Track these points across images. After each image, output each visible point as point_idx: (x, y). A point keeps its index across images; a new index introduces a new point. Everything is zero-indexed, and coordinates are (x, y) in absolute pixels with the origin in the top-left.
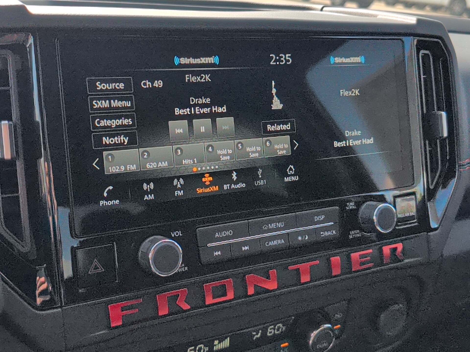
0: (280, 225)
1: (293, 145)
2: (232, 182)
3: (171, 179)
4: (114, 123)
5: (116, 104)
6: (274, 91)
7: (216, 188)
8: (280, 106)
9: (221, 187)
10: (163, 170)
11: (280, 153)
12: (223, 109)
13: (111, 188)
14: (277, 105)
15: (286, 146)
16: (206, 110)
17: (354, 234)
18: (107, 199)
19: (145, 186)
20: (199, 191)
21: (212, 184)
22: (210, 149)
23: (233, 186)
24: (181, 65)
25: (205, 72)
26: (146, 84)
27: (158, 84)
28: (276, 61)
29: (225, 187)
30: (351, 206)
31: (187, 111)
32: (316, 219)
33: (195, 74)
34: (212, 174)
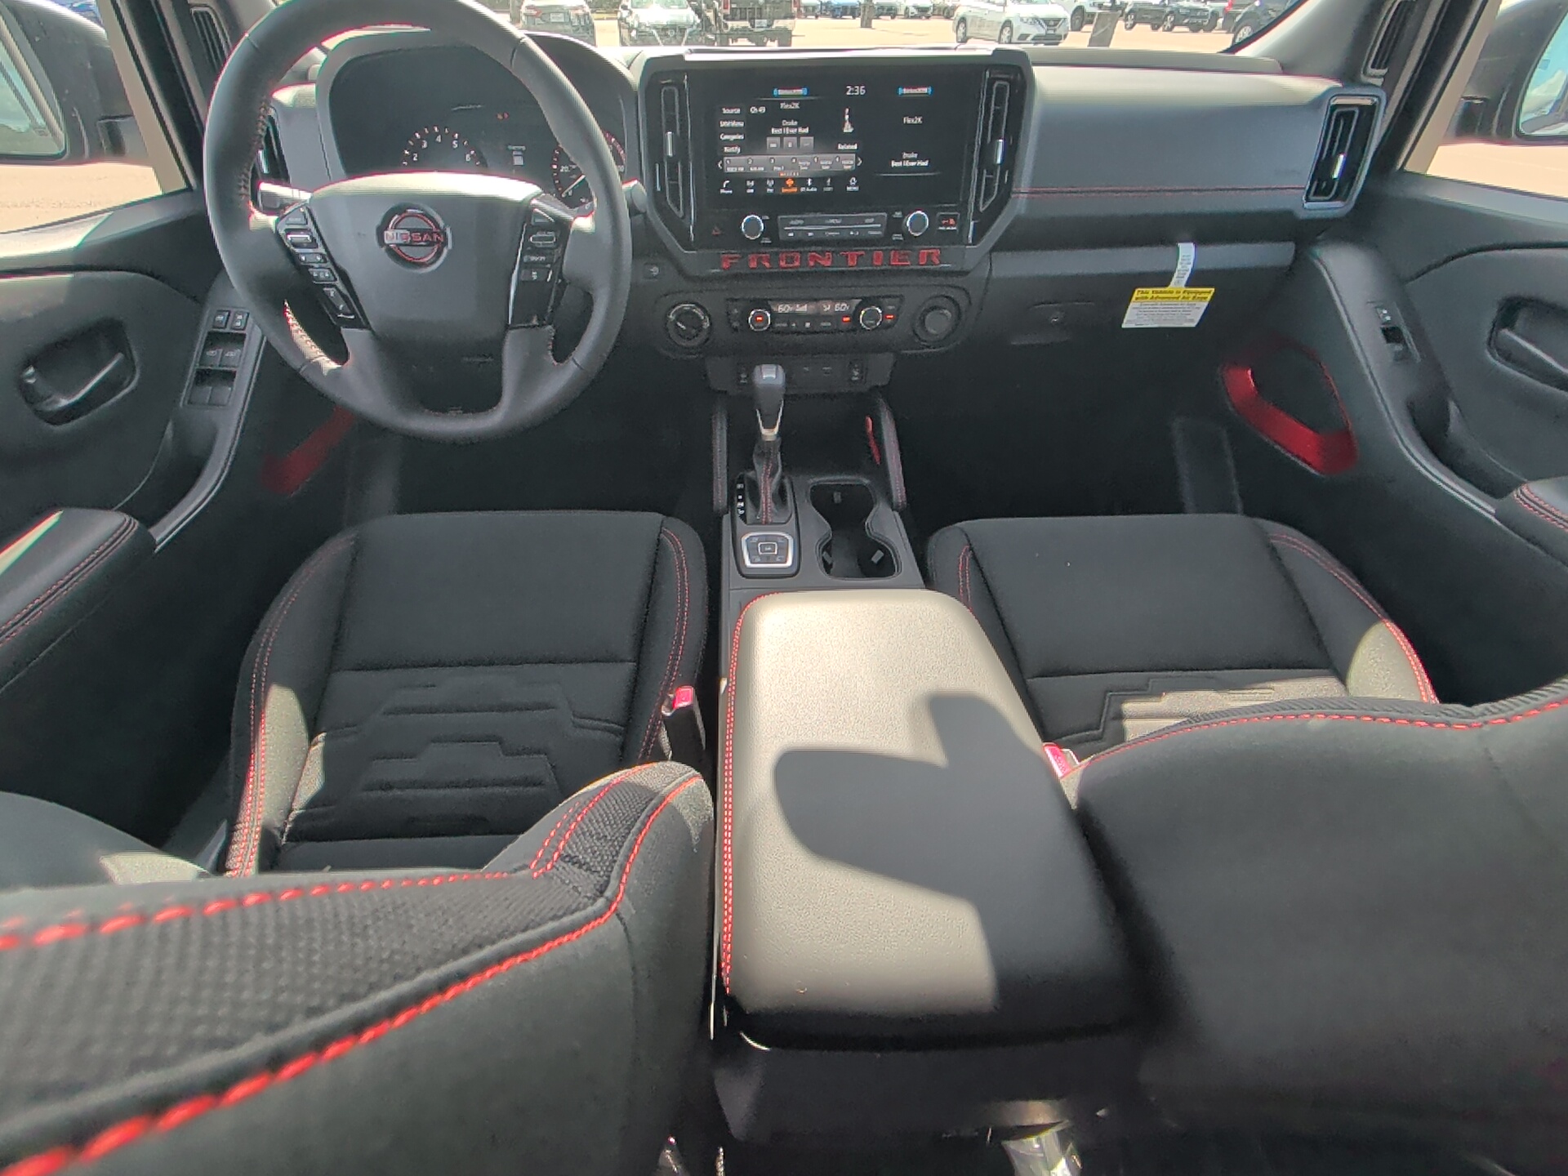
0: (838, 222)
1: (857, 162)
2: (807, 186)
3: (766, 180)
4: (733, 138)
5: (734, 124)
6: (847, 117)
7: (795, 190)
8: (851, 130)
9: (799, 190)
10: (761, 172)
11: (846, 168)
12: (806, 130)
13: (728, 182)
14: (848, 129)
15: (852, 162)
16: (793, 131)
17: (897, 237)
18: (726, 189)
19: (748, 183)
20: (784, 190)
21: (793, 186)
22: (794, 161)
23: (808, 190)
24: (779, 96)
25: (796, 101)
26: (754, 110)
27: (762, 110)
28: (851, 92)
29: (803, 189)
30: (898, 214)
31: (779, 131)
32: (867, 221)
33: (789, 102)
34: (793, 179)
